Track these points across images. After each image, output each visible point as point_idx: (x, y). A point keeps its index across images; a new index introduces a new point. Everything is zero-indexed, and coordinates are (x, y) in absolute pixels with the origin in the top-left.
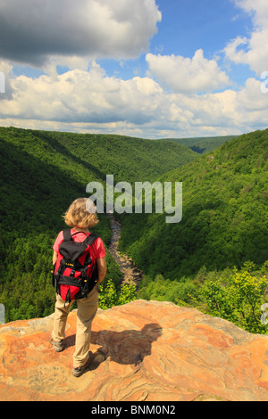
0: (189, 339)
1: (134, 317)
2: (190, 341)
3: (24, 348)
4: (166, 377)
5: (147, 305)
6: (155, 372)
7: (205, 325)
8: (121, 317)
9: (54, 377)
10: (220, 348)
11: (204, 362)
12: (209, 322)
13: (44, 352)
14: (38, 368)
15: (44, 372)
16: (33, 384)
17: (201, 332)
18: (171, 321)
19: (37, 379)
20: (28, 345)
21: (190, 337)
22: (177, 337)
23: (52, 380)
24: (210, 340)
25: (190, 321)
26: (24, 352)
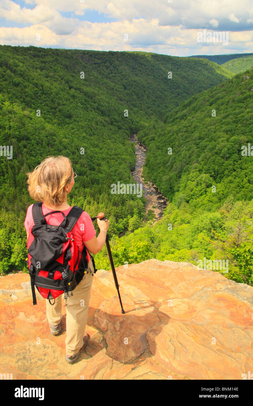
0: (207, 315)
1: (143, 284)
2: (207, 317)
3: (13, 318)
4: (175, 364)
5: (160, 267)
6: (162, 357)
7: (227, 294)
8: (128, 283)
9: (43, 357)
10: (243, 327)
11: (223, 345)
12: (233, 290)
13: (35, 325)
14: (27, 344)
15: (33, 350)
16: (20, 363)
17: (222, 304)
18: (186, 289)
19: (24, 358)
20: (18, 315)
21: (209, 311)
22: (192, 310)
23: (41, 360)
24: (232, 316)
25: (210, 289)
26: (13, 323)
